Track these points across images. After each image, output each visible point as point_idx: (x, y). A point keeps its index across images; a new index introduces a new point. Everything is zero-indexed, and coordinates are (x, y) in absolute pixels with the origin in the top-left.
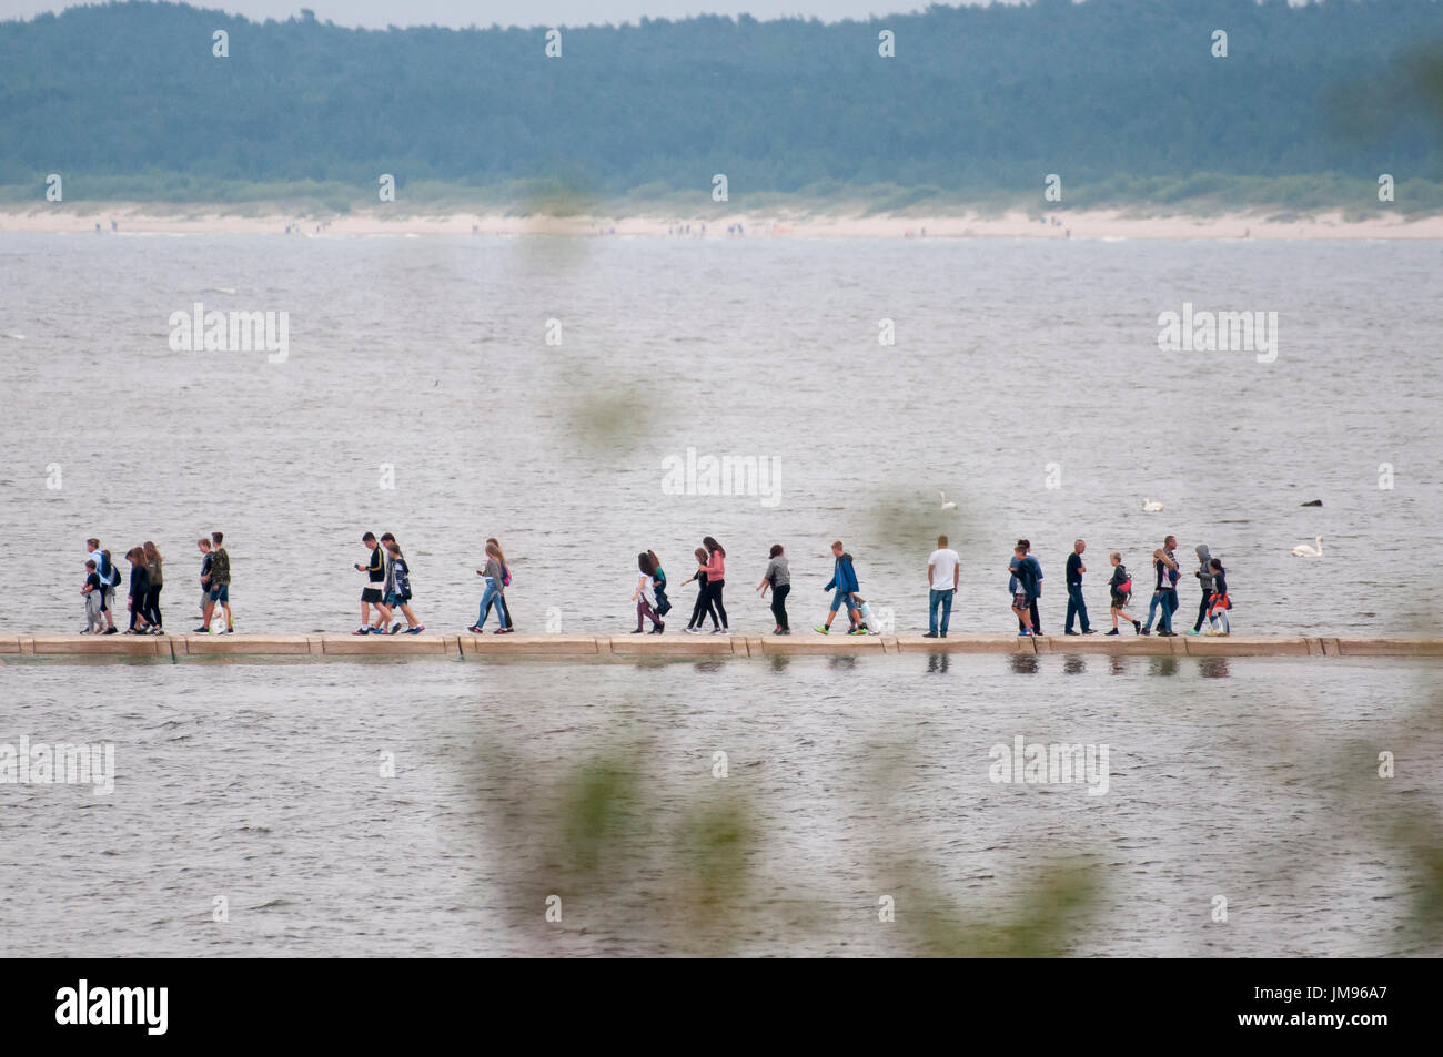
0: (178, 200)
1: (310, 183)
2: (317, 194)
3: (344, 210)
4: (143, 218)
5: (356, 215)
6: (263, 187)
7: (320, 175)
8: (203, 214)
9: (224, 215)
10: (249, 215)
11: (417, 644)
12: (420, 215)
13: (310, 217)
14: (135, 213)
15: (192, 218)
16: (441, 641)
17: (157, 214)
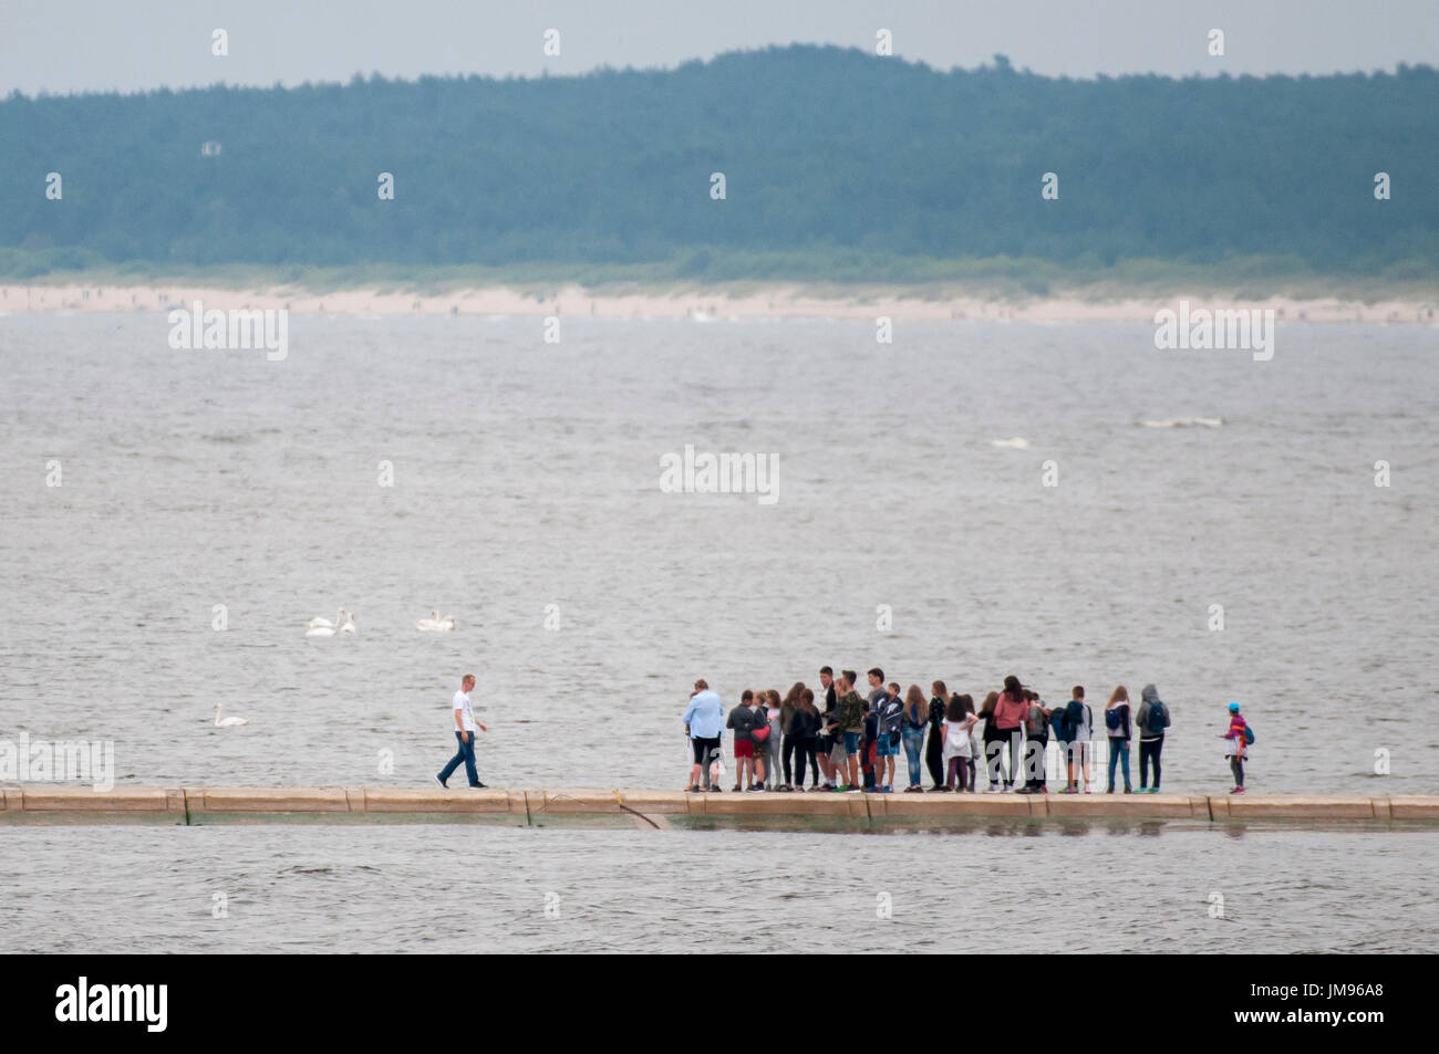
0: (849, 280)
1: (1003, 260)
2: (1012, 273)
3: (1043, 292)
4: (804, 301)
5: (1057, 298)
6: (946, 266)
7: (1015, 251)
8: (876, 297)
9: (901, 298)
10: (930, 298)
11: (1158, 805)
12: (1135, 297)
13: (1003, 300)
14: (794, 297)
15: (864, 301)
16: (1188, 802)
17: (824, 297)
